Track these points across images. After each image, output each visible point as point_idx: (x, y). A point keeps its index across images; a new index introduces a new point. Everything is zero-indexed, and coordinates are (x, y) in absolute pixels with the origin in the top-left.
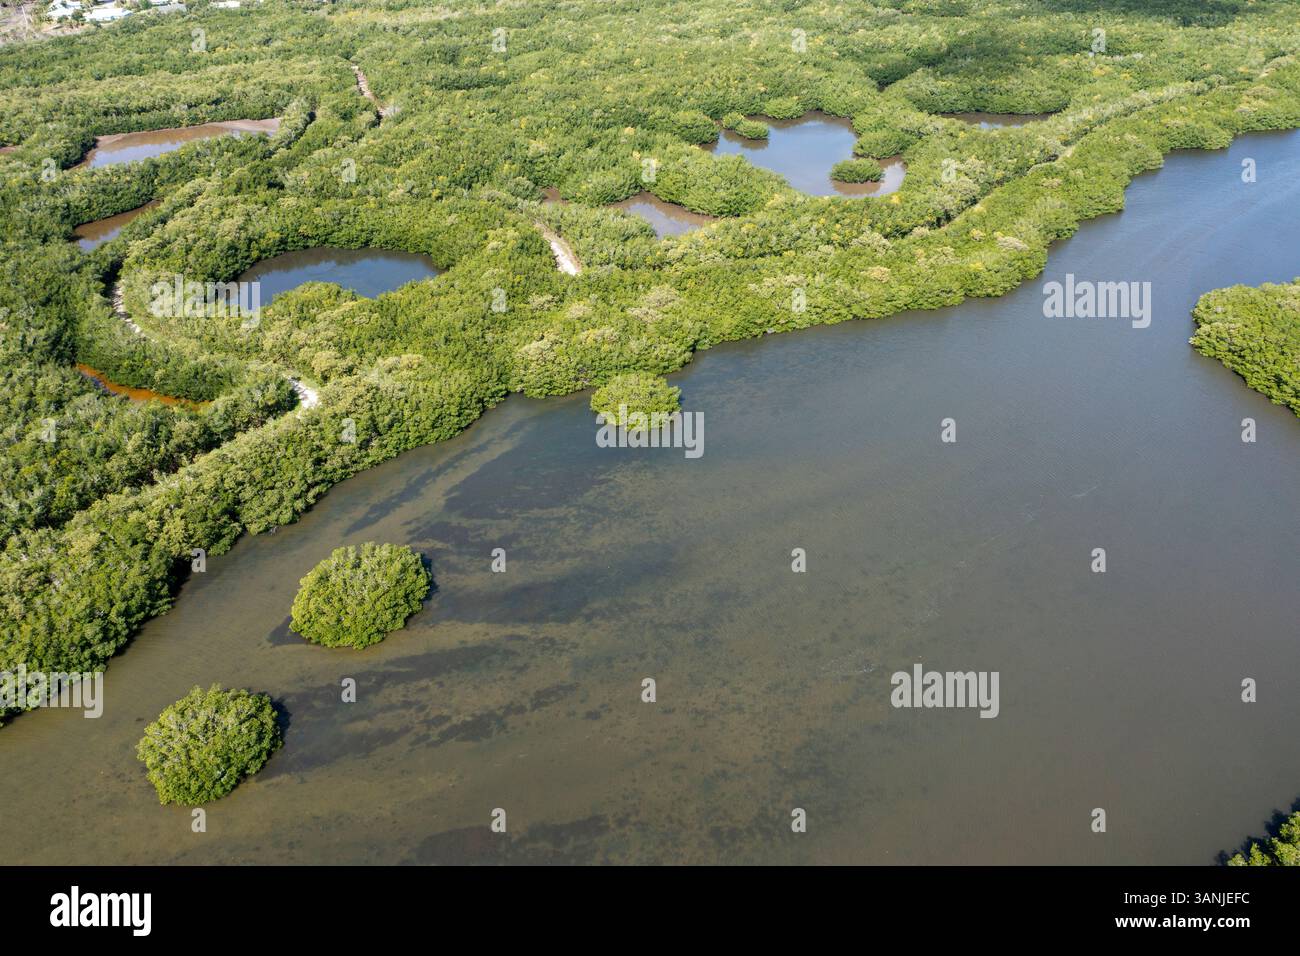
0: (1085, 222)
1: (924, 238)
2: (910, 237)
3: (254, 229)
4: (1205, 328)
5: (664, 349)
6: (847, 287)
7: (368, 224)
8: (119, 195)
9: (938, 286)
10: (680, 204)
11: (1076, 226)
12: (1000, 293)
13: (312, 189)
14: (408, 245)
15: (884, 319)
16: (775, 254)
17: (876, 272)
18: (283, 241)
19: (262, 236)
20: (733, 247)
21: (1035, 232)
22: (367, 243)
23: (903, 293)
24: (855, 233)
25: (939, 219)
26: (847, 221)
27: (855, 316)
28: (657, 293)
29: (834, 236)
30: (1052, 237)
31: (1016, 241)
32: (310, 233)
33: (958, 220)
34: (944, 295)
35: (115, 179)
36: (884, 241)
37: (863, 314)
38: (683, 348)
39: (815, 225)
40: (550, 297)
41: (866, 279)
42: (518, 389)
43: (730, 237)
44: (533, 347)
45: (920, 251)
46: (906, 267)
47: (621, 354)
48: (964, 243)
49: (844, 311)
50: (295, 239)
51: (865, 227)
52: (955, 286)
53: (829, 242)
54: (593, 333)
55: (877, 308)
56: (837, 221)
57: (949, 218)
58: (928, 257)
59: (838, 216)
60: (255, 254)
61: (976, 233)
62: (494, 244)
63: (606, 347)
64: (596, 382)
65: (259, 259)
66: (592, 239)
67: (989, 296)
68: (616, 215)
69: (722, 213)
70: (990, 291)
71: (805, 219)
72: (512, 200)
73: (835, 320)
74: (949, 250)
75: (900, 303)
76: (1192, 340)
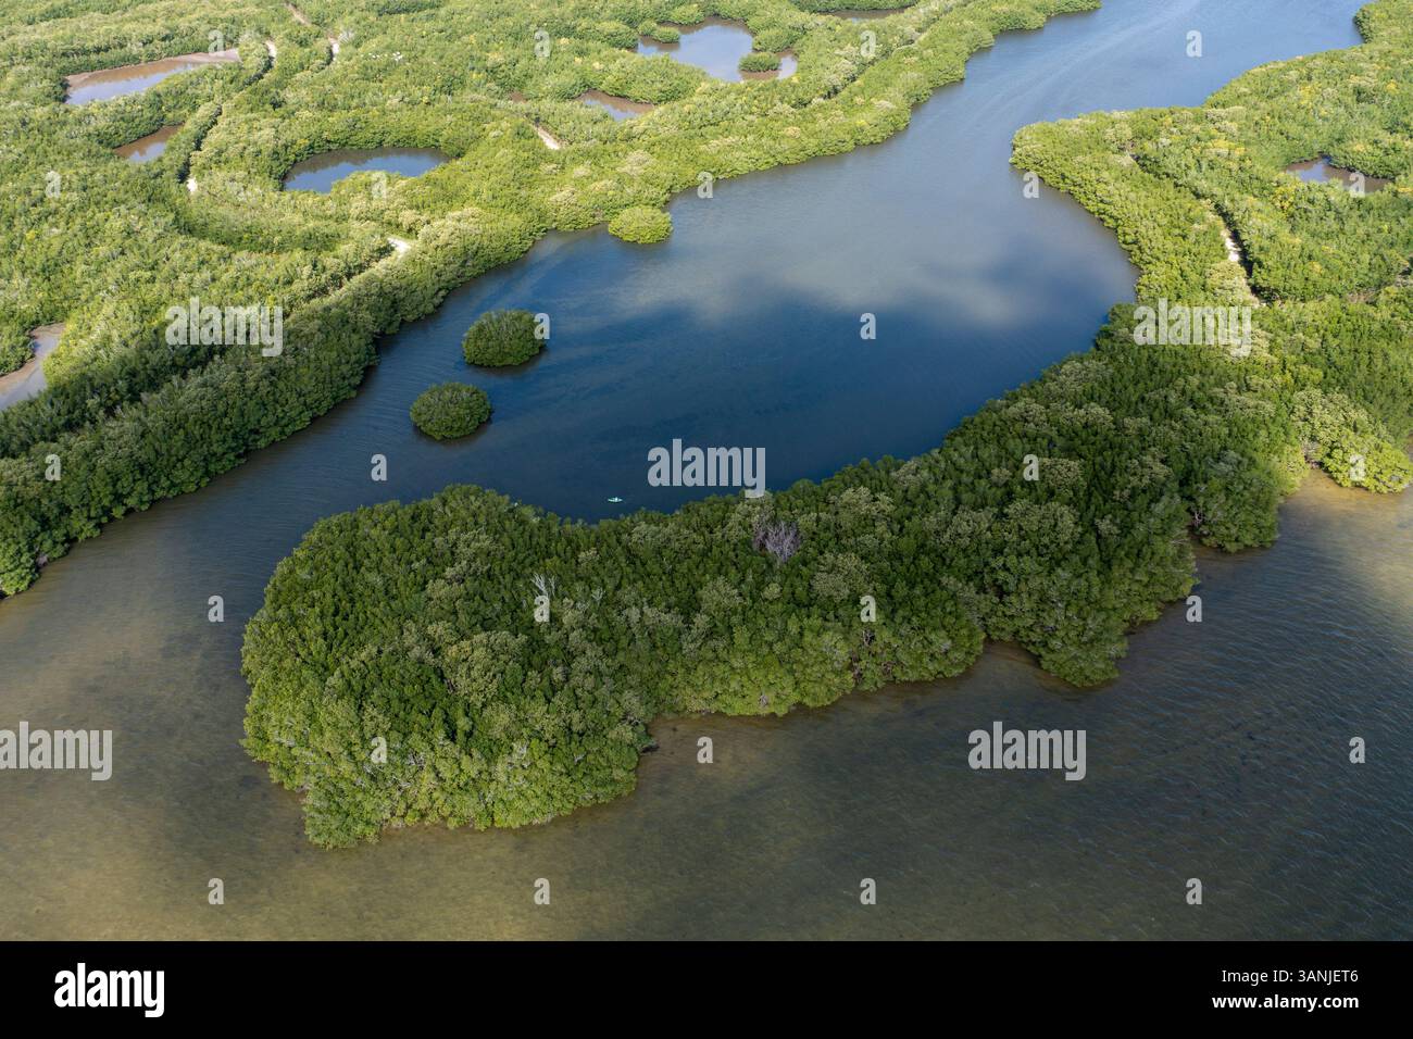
0: (938, 89)
1: (821, 106)
2: (810, 107)
3: (286, 137)
4: (1018, 150)
5: (652, 192)
6: (772, 142)
7: (379, 127)
8: (137, 121)
9: (835, 137)
10: (625, 97)
11: (930, 92)
12: (879, 141)
13: (315, 104)
14: (417, 141)
15: (799, 165)
16: (714, 124)
17: (790, 131)
18: (311, 147)
19: (293, 143)
20: (680, 122)
21: (900, 96)
22: (380, 143)
23: (812, 145)
24: (769, 106)
25: (829, 93)
26: (762, 97)
27: (780, 163)
28: (635, 156)
29: (755, 109)
30: (913, 100)
31: (888, 103)
32: (332, 138)
33: (844, 93)
34: (840, 144)
35: (128, 108)
36: (793, 109)
37: (784, 161)
38: (664, 191)
39: (740, 102)
40: (555, 166)
41: (783, 137)
42: (554, 226)
43: (677, 115)
44: (559, 196)
45: (820, 115)
46: (810, 126)
47: (622, 197)
48: (850, 107)
49: (771, 160)
50: (321, 144)
51: (776, 101)
52: (848, 138)
53: (752, 113)
54: (599, 185)
55: (794, 156)
56: (755, 98)
57: (836, 92)
58: (826, 119)
59: (756, 94)
60: (292, 157)
61: (858, 100)
62: (493, 134)
63: (611, 193)
64: (608, 218)
65: (295, 161)
66: (571, 123)
67: (872, 143)
68: (581, 106)
69: (660, 101)
70: (872, 139)
71: (732, 96)
72: (492, 101)
73: (764, 167)
74: (840, 112)
75: (809, 152)
76: (1011, 160)
